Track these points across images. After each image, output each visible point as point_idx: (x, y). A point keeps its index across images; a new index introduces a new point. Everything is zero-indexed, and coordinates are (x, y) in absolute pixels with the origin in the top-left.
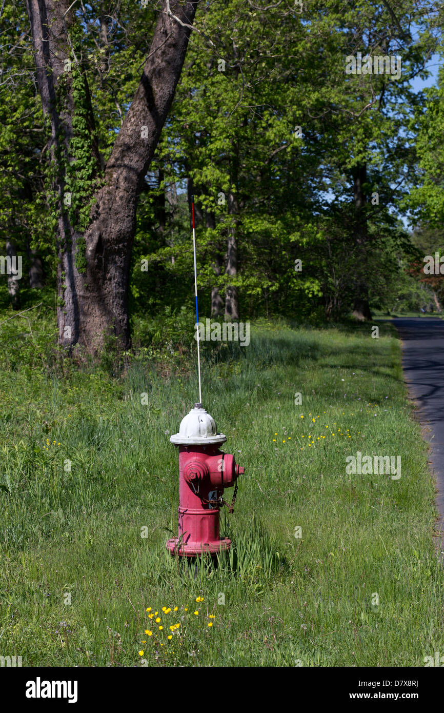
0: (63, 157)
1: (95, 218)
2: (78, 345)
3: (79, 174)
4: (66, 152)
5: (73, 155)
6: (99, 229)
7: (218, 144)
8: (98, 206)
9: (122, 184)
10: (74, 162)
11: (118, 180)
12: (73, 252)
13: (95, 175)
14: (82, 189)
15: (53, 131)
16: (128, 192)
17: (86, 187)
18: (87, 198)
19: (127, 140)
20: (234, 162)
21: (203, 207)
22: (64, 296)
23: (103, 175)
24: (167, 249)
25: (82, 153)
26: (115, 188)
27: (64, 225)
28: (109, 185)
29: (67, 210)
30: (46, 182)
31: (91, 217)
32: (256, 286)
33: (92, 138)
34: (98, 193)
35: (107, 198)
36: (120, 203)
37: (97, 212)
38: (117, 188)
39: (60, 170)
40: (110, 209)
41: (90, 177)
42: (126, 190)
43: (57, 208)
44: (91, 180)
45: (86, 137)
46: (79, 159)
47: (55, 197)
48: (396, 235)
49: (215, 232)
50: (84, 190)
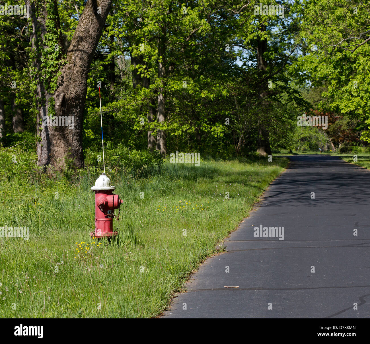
0: (40, 46)
1: (61, 85)
2: (50, 165)
3: (50, 57)
4: (42, 42)
5: (47, 44)
6: (63, 91)
7: (150, 28)
8: (63, 77)
9: (78, 63)
10: (47, 49)
11: (75, 60)
12: (46, 107)
13: (61, 57)
14: (52, 66)
15: (34, 29)
16: (81, 68)
17: (55, 65)
18: (56, 72)
19: (81, 34)
20: (162, 39)
21: (139, 73)
22: (41, 135)
23: (66, 57)
24: (114, 103)
25: (52, 43)
26: (73, 65)
27: (41, 89)
28: (70, 64)
29: (42, 80)
30: (30, 62)
31: (58, 84)
32: (178, 130)
33: (59, 33)
34: (62, 68)
35: (68, 71)
36: (76, 75)
37: (62, 81)
38: (75, 65)
39: (38, 54)
40: (70, 79)
41: (58, 59)
42: (81, 67)
43: (36, 78)
44: (58, 60)
45: (55, 33)
46: (51, 47)
47: (35, 71)
48: (290, 91)
49: (148, 91)
50: (53, 67)
